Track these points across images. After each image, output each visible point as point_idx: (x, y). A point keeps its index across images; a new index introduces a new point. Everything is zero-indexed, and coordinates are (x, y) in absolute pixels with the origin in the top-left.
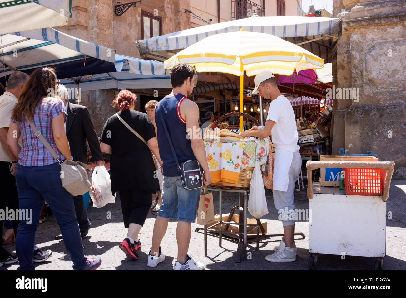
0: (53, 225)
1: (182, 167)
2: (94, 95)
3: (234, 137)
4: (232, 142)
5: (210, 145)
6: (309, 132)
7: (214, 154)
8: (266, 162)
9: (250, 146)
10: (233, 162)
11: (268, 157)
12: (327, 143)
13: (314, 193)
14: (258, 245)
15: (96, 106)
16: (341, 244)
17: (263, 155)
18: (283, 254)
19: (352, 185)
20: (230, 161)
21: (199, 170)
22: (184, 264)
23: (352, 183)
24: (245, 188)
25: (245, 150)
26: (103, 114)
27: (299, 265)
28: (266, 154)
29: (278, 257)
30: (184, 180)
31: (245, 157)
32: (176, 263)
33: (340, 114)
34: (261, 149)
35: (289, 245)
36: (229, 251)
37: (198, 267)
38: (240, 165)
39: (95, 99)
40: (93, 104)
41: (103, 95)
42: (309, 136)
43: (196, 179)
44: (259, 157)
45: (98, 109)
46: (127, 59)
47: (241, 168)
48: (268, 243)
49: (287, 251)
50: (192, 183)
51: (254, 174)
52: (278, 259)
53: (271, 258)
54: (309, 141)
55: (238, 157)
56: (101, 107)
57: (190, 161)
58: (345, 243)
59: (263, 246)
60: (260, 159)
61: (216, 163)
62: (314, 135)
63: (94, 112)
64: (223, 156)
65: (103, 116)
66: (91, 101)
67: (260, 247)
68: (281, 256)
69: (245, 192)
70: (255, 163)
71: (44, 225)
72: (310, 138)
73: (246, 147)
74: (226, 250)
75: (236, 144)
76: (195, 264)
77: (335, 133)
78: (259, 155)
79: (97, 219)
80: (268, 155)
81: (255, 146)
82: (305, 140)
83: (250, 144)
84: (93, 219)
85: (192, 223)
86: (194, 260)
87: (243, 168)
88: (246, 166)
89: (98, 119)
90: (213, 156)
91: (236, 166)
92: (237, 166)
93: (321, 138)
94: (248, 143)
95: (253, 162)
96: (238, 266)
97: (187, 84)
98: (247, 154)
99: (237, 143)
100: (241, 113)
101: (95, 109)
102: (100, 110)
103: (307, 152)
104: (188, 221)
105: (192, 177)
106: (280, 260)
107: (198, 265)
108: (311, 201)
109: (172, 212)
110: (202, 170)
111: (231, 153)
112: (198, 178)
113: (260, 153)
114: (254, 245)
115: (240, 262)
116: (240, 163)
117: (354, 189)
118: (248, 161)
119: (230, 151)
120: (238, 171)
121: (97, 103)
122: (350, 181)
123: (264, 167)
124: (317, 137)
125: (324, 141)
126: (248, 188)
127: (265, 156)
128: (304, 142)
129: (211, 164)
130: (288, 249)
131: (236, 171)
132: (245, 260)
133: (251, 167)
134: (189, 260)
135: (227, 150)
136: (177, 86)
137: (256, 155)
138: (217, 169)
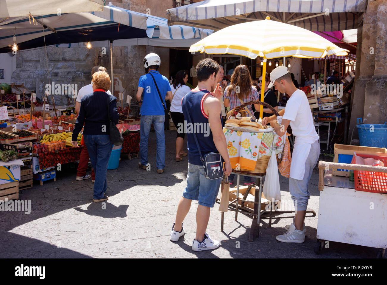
0: (86, 184)
1: (204, 159)
2: (127, 49)
3: (254, 127)
4: (251, 132)
5: (231, 133)
6: (329, 100)
7: (234, 142)
8: (282, 151)
9: (268, 137)
10: (251, 151)
11: (284, 146)
12: (347, 110)
13: (325, 185)
14: (270, 221)
15: (128, 59)
16: (347, 234)
17: (280, 144)
18: (293, 236)
19: (361, 179)
20: (248, 150)
21: (220, 161)
22: (201, 242)
23: (361, 178)
24: (260, 174)
25: (263, 140)
26: (134, 67)
27: (307, 247)
28: (283, 143)
29: (288, 238)
30: (206, 171)
31: (263, 147)
32: (195, 241)
33: (362, 83)
34: (278, 139)
35: (299, 228)
36: (243, 226)
37: (214, 245)
38: (257, 154)
39: (127, 53)
40: (126, 58)
41: (135, 50)
42: (329, 104)
43: (217, 170)
44: (276, 146)
45: (130, 63)
46: (157, 25)
47: (258, 157)
48: (281, 219)
49: (297, 233)
50: (214, 173)
51: (270, 162)
52: (288, 240)
53: (281, 239)
54: (329, 109)
55: (256, 147)
56: (133, 61)
57: (212, 153)
58: (351, 233)
59: (276, 222)
60: (276, 148)
61: (235, 151)
62: (334, 103)
63: (126, 66)
64: (242, 145)
65: (134, 69)
66: (123, 55)
67: (273, 224)
68: (290, 237)
69: (261, 178)
70: (272, 152)
71: (78, 184)
72: (330, 106)
73: (264, 137)
74: (241, 225)
75: (254, 134)
76: (211, 242)
77: (355, 101)
78: (276, 145)
79: (126, 180)
80: (284, 143)
81: (273, 137)
82: (325, 108)
83: (268, 134)
84: (123, 180)
85: (211, 208)
86: (211, 239)
87: (260, 156)
88: (263, 154)
89: (130, 73)
90: (233, 144)
91: (253, 154)
92: (255, 154)
93: (341, 105)
94: (267, 133)
95: (270, 151)
96: (251, 245)
97: (212, 79)
98: (265, 144)
99: (256, 133)
100: (262, 103)
101: (127, 62)
102: (132, 63)
103: (326, 119)
104: (207, 206)
105: (214, 169)
106: (289, 241)
107: (214, 244)
108: (321, 193)
109: (195, 195)
110: (223, 161)
111: (250, 142)
112: (219, 169)
113: (277, 143)
114: (267, 221)
115: (252, 240)
116: (258, 152)
117: (363, 186)
118: (265, 150)
119: (248, 141)
120: (255, 159)
121: (129, 57)
122: (360, 175)
123: (280, 154)
124: (337, 104)
125: (344, 108)
126: (264, 174)
127: (281, 145)
128: (324, 109)
129: (231, 151)
130: (297, 232)
131: (252, 160)
132: (257, 238)
133: (268, 155)
134: (206, 239)
135: (246, 140)
136: (202, 80)
137: (273, 145)
138: (236, 156)
